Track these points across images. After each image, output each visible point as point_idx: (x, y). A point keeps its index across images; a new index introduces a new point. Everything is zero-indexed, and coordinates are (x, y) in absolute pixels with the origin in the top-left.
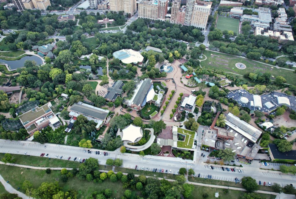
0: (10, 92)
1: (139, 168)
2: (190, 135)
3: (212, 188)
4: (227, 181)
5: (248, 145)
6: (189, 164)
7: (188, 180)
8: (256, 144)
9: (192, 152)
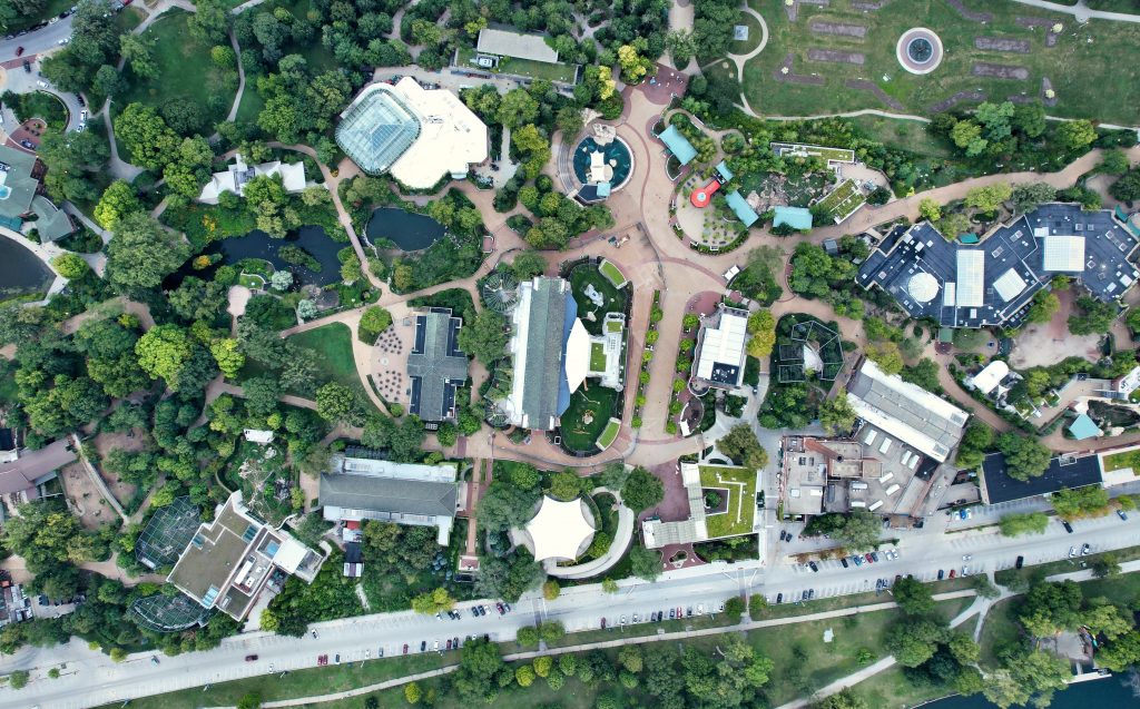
0: (49, 473)
1: (611, 624)
2: (742, 484)
3: (816, 622)
4: (856, 592)
5: (919, 474)
6: (750, 572)
7: (750, 620)
8: (943, 467)
9: (754, 538)
